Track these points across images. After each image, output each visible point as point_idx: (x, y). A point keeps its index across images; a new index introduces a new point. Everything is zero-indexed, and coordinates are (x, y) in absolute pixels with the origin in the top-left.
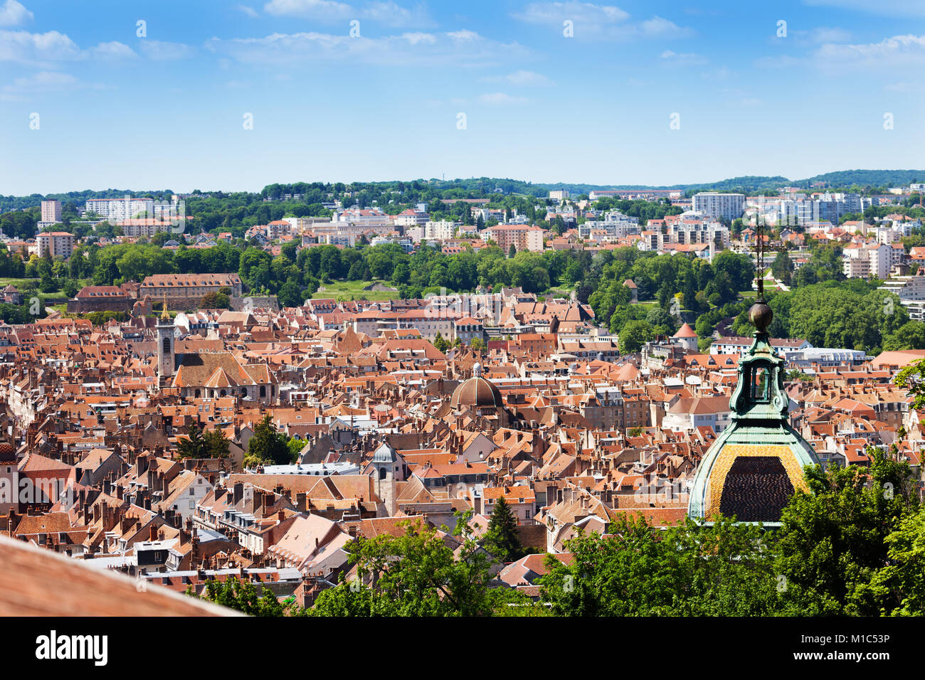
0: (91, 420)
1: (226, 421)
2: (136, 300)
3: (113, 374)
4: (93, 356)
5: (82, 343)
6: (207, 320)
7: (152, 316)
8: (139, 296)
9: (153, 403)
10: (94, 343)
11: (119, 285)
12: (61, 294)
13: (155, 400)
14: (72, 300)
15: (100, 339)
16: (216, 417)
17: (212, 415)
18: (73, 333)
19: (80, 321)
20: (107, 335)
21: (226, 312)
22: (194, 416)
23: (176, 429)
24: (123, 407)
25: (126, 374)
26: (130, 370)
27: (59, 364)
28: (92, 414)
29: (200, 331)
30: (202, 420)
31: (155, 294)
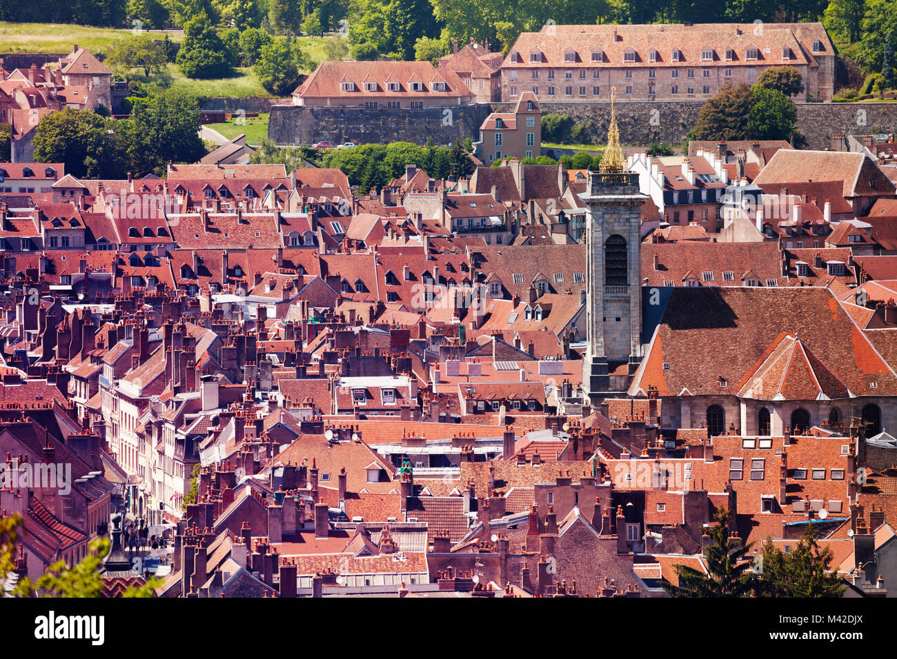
0: (381, 498)
1: (823, 514)
2: (488, 110)
3: (435, 348)
4: (362, 287)
5: (322, 243)
6: (722, 175)
7: (542, 160)
8: (497, 96)
9: (580, 446)
10: (361, 246)
11: (431, 57)
12: (249, 82)
13: (588, 438)
14: (282, 102)
15: (379, 231)
16: (789, 501)
17: (775, 493)
18: (293, 212)
19: (310, 174)
20: (400, 222)
21: (785, 152)
22: (717, 493)
23: (658, 537)
24: (480, 458)
25: (472, 349)
26: (484, 338)
27: (253, 311)
28: (383, 477)
29: (698, 212)
30: (741, 510)
31: (551, 91)
